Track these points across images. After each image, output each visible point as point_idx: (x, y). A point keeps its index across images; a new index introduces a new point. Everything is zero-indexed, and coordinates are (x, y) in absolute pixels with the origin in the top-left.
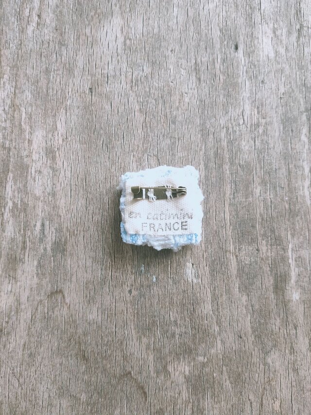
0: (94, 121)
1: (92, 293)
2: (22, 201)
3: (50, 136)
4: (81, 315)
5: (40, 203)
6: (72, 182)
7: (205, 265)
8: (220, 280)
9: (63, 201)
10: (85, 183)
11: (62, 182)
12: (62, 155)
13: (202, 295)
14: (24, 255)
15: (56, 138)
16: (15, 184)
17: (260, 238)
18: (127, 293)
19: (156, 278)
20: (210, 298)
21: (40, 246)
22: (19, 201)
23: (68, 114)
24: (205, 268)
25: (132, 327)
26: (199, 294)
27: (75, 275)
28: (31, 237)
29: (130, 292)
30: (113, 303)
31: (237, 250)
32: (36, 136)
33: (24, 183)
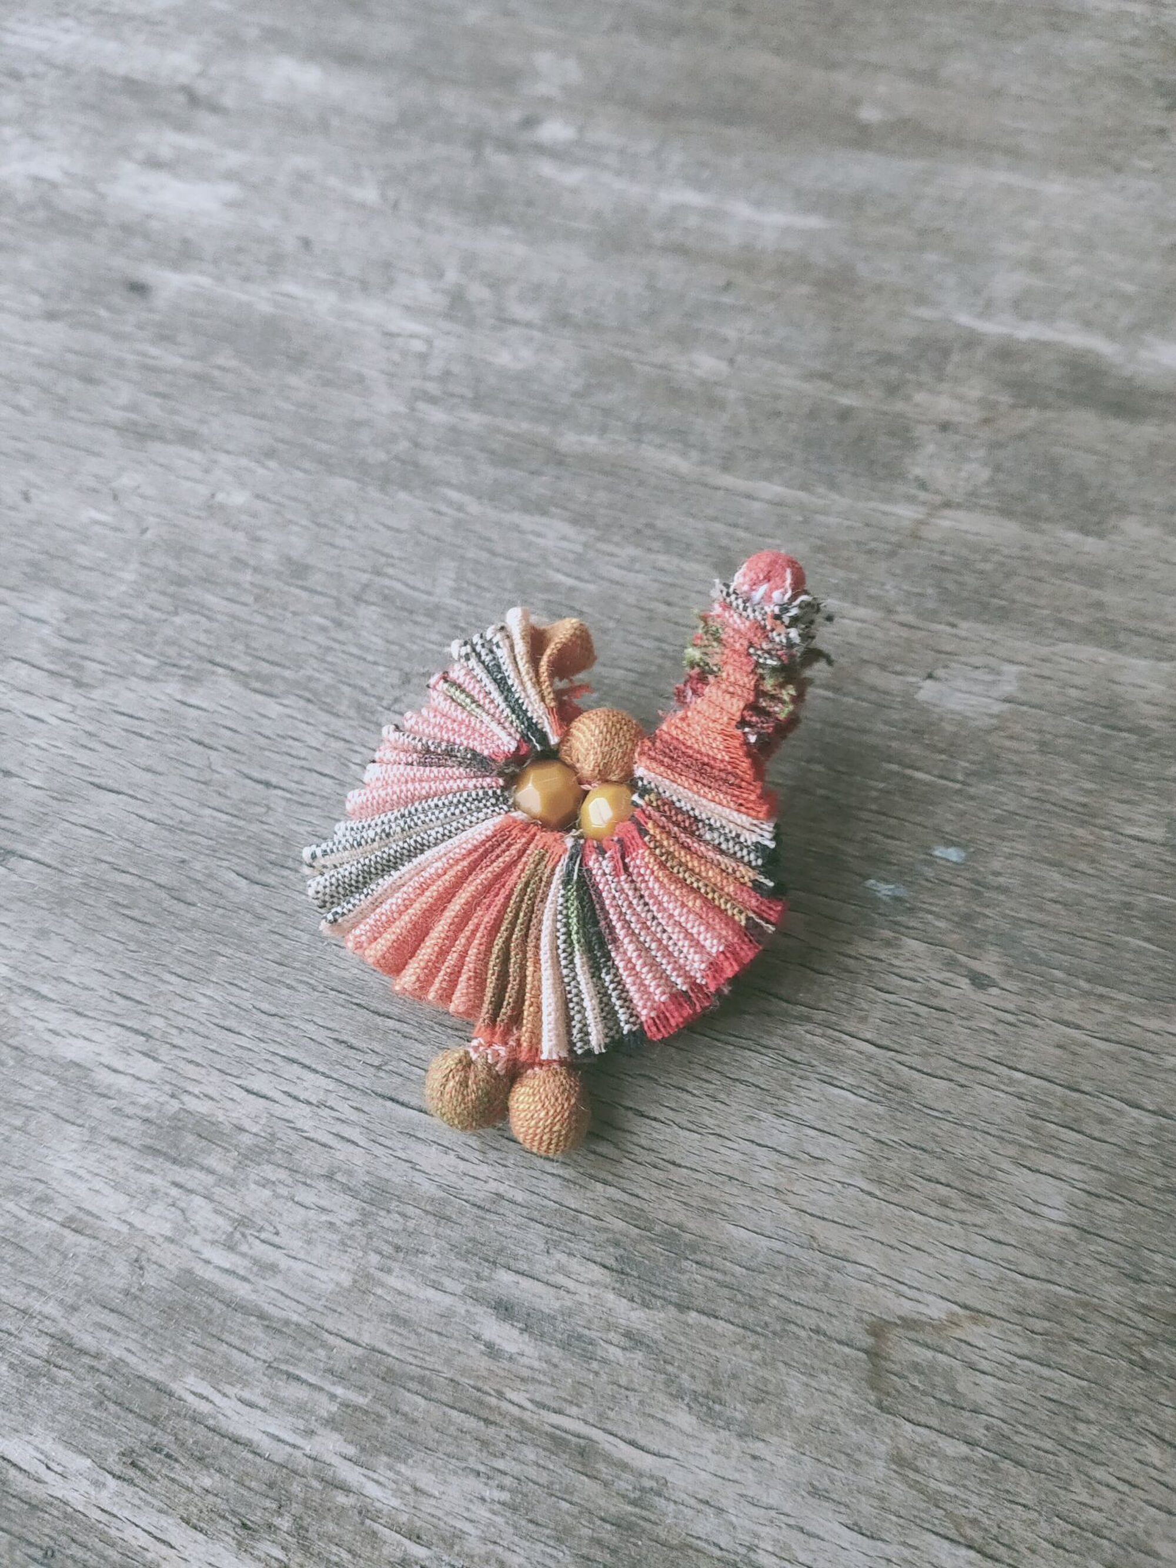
2: (341, 1378)
3: (97, 1109)
4: (1031, 1264)
5: (392, 1281)
6: (358, 1081)
9: (430, 1158)
11: (338, 1128)
12: (213, 1081)
14: (624, 1466)
16: (242, 1378)
18: (981, 996)
19: (950, 844)
21: (604, 1361)
22: (339, 1391)
25: (1155, 1024)
27: (819, 1228)
28: (544, 1393)
29: (979, 981)
33: (258, 1332)
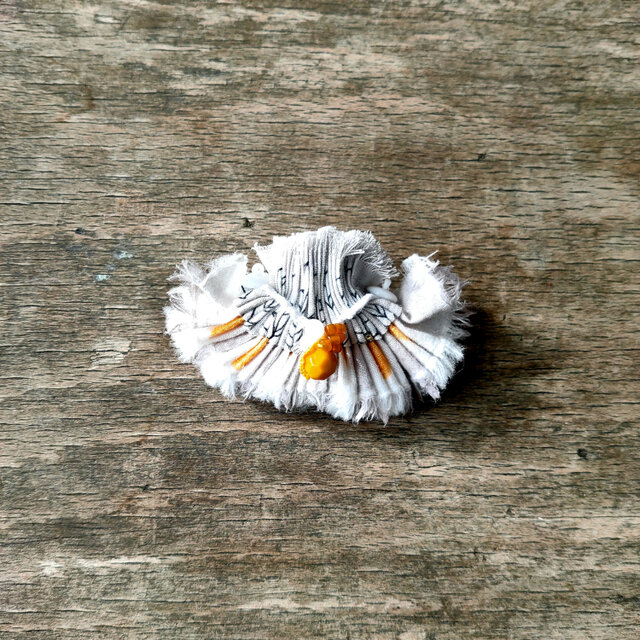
0: (421, 166)
1: (84, 162)
3: (392, 85)
4: (46, 142)
6: (301, 125)
7: (125, 379)
8: (93, 408)
10: (296, 147)
12: (354, 108)
13: (65, 370)
14: (164, 43)
15: (388, 96)
16: (298, 25)
17: (173, 495)
19: (104, 281)
20: (58, 386)
21: (180, 69)
23: (437, 117)
24: (118, 378)
25: (16, 235)
26: (66, 364)
28: (196, 54)
29: (79, 231)
30: (63, 199)
31: (151, 446)
32: (392, 59)
